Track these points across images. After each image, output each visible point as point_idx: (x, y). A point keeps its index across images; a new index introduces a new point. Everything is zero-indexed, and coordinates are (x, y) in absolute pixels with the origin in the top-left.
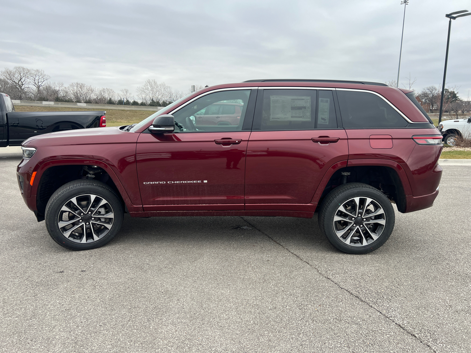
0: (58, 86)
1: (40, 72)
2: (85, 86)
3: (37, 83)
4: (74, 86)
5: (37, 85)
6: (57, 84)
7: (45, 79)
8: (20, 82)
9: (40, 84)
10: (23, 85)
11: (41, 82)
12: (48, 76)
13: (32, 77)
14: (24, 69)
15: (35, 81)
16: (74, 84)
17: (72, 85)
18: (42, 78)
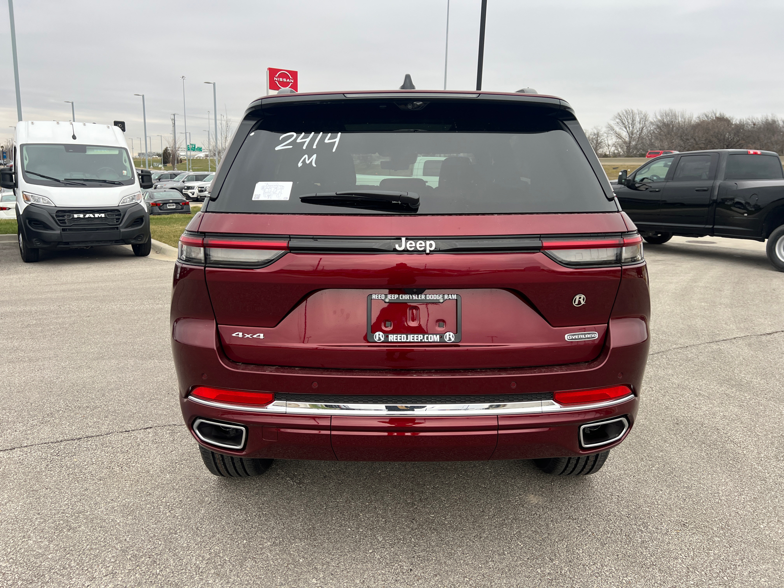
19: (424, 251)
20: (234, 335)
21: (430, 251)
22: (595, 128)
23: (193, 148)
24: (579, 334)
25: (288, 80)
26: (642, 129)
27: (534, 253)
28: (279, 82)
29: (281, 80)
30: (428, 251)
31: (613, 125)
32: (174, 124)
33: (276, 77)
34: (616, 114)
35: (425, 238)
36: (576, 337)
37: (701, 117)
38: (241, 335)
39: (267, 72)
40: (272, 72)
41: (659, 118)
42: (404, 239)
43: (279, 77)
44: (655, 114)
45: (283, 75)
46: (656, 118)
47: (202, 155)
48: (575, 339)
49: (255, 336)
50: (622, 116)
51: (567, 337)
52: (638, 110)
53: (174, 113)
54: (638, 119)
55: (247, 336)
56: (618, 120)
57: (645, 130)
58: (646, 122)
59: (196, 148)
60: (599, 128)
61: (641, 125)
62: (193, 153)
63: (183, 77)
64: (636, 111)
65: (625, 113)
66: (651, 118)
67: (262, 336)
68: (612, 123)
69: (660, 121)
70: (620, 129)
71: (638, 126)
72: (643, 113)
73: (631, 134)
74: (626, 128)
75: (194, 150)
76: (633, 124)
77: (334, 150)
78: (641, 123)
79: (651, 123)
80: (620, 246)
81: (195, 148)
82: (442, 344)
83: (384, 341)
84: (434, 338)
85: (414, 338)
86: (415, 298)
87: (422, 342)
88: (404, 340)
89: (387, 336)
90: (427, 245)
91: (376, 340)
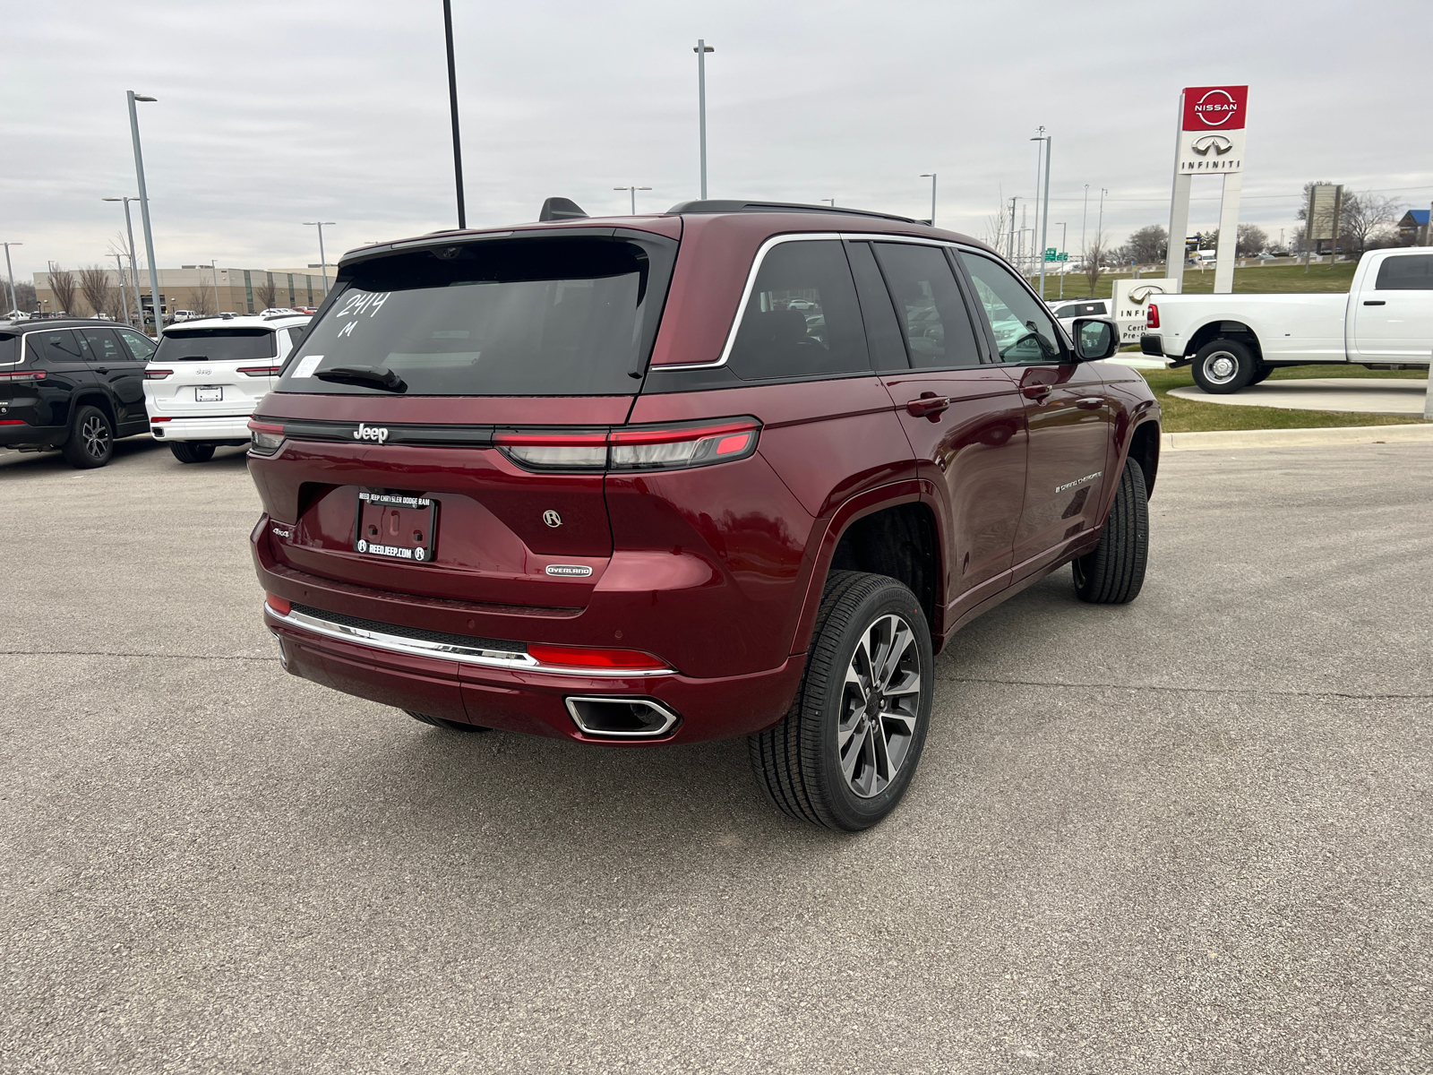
19: (377, 440)
20: (274, 531)
21: (383, 441)
23: (1051, 256)
24: (564, 567)
25: (1225, 107)
27: (486, 449)
28: (1205, 113)
29: (1210, 108)
30: (381, 442)
32: (1013, 215)
33: (1199, 105)
35: (379, 425)
36: (560, 570)
38: (277, 531)
39: (1181, 96)
40: (1192, 95)
42: (362, 425)
43: (1205, 103)
45: (1217, 98)
47: (1068, 267)
48: (558, 573)
49: (284, 534)
51: (548, 570)
53: (1013, 197)
55: (280, 532)
59: (1057, 254)
62: (1049, 265)
63: (1041, 127)
67: (287, 534)
75: (1052, 260)
80: (609, 444)
81: (1054, 255)
82: (412, 561)
83: (367, 552)
84: (407, 553)
85: (390, 551)
86: (394, 501)
87: (395, 557)
88: (382, 553)
89: (368, 547)
90: (381, 434)
91: (360, 549)
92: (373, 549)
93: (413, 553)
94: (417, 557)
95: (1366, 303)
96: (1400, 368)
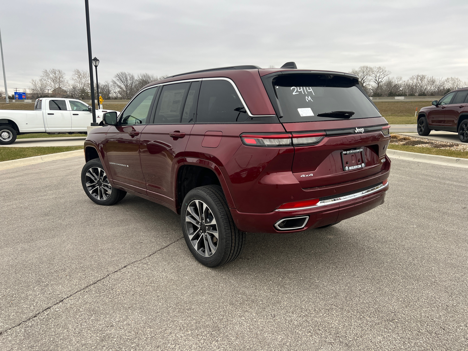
0: (396, 80)
1: (381, 68)
2: (426, 77)
3: (377, 80)
4: (414, 79)
5: (377, 82)
6: (395, 79)
7: (385, 75)
8: (362, 80)
9: (380, 80)
10: (364, 82)
11: (381, 78)
12: (389, 71)
13: (374, 75)
14: (367, 68)
15: (376, 77)
16: (414, 76)
17: (412, 78)
18: (383, 75)
19: (361, 132)
20: (301, 176)
21: (363, 132)
22: (106, 82)
24: (383, 160)
26: (132, 83)
31: (115, 81)
34: (116, 74)
37: (161, 78)
38: (304, 176)
41: (141, 78)
42: (357, 128)
44: (138, 75)
46: (139, 77)
49: (310, 175)
50: (120, 76)
52: (128, 72)
54: (129, 78)
55: (307, 176)
56: (118, 78)
57: (134, 84)
58: (134, 80)
60: (109, 82)
61: (131, 81)
64: (127, 73)
65: (121, 74)
66: (136, 78)
67: (312, 175)
68: (115, 79)
69: (141, 80)
70: (120, 83)
71: (129, 82)
72: (131, 74)
73: (126, 86)
74: (123, 83)
76: (127, 81)
77: (314, 95)
78: (131, 80)
79: (137, 80)
82: (362, 168)
83: (349, 170)
84: (360, 166)
85: (355, 167)
86: (354, 152)
87: (357, 168)
88: (353, 169)
89: (349, 168)
90: (362, 130)
91: (346, 170)
92: (350, 168)
93: (361, 165)
94: (363, 166)
95: (48, 114)
96: (58, 134)
